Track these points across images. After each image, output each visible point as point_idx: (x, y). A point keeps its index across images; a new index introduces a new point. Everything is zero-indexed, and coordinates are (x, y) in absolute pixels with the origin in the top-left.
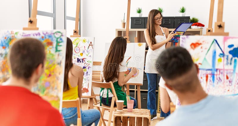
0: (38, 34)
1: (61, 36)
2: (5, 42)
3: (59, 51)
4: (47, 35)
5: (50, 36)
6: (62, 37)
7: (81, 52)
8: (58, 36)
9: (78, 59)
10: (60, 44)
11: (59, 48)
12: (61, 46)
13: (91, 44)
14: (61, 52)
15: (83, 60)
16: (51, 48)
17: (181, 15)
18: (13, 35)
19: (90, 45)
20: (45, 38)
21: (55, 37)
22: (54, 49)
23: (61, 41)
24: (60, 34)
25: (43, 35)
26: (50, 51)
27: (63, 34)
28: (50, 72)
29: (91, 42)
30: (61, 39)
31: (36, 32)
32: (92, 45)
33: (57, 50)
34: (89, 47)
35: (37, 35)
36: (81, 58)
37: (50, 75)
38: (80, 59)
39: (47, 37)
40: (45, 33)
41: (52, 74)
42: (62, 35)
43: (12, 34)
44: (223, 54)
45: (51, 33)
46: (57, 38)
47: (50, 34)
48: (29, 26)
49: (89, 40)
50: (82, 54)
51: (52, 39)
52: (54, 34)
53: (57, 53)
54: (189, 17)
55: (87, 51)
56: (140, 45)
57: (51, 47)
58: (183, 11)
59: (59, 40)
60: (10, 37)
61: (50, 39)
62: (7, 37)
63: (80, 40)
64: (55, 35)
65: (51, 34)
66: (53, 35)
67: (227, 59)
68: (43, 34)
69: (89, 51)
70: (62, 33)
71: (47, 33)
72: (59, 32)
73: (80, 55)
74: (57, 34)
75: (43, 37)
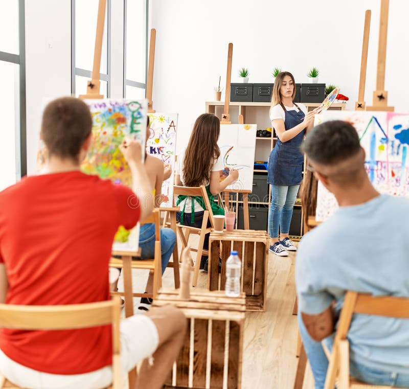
0: (103, 105)
1: (138, 109)
3: (136, 131)
4: (116, 106)
5: (122, 108)
6: (140, 110)
7: (157, 137)
8: (134, 108)
9: (151, 148)
10: (138, 121)
11: (136, 127)
12: (139, 123)
13: (172, 125)
14: (139, 133)
15: (159, 149)
16: (123, 127)
17: (311, 81)
19: (170, 126)
20: (114, 111)
21: (130, 110)
22: (129, 129)
23: (138, 116)
24: (138, 106)
25: (111, 107)
26: (121, 132)
27: (142, 106)
28: (122, 163)
29: (173, 122)
30: (139, 113)
31: (100, 101)
32: (174, 126)
33: (132, 131)
34: (169, 129)
35: (100, 106)
36: (155, 146)
37: (121, 169)
38: (155, 149)
39: (117, 110)
40: (114, 103)
41: (125, 167)
42: (141, 108)
44: (386, 139)
45: (124, 104)
46: (133, 112)
47: (121, 105)
48: (88, 92)
49: (169, 118)
50: (157, 141)
51: (125, 114)
52: (127, 105)
53: (133, 135)
54: (325, 84)
55: (166, 136)
56: (247, 128)
57: (123, 125)
58: (314, 74)
59: (135, 114)
61: (122, 112)
63: (155, 118)
64: (130, 106)
65: (123, 106)
66: (126, 107)
67: (393, 146)
68: (111, 104)
69: (169, 135)
70: (140, 105)
71: (116, 103)
72: (136, 103)
73: (154, 142)
74: (132, 105)
75: (110, 110)
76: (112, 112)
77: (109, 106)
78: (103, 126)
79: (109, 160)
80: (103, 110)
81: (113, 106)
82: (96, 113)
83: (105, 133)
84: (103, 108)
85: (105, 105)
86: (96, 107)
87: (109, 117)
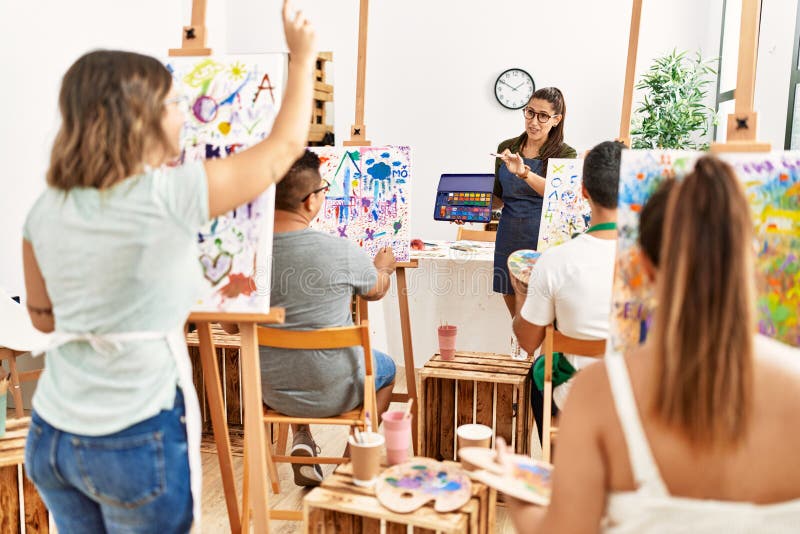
0: (766, 166)
2: (637, 188)
18: (669, 168)
20: (795, 178)
25: (786, 171)
31: (759, 158)
35: (759, 169)
40: (792, 162)
43: (663, 162)
49: (256, 68)
60: (656, 174)
62: (645, 174)
68: (785, 164)
75: (782, 178)
76: (790, 180)
77: (779, 168)
78: (766, 209)
79: (784, 289)
80: (765, 177)
81: (792, 167)
82: (750, 184)
83: (773, 226)
84: (764, 172)
85: (770, 166)
86: (746, 169)
87: (782, 191)
